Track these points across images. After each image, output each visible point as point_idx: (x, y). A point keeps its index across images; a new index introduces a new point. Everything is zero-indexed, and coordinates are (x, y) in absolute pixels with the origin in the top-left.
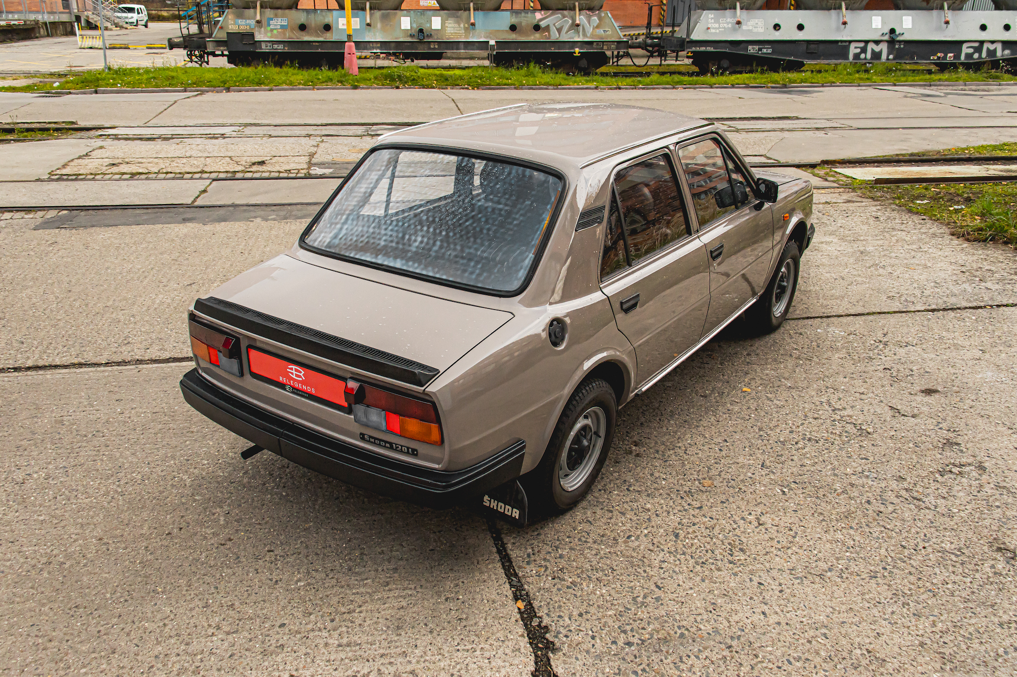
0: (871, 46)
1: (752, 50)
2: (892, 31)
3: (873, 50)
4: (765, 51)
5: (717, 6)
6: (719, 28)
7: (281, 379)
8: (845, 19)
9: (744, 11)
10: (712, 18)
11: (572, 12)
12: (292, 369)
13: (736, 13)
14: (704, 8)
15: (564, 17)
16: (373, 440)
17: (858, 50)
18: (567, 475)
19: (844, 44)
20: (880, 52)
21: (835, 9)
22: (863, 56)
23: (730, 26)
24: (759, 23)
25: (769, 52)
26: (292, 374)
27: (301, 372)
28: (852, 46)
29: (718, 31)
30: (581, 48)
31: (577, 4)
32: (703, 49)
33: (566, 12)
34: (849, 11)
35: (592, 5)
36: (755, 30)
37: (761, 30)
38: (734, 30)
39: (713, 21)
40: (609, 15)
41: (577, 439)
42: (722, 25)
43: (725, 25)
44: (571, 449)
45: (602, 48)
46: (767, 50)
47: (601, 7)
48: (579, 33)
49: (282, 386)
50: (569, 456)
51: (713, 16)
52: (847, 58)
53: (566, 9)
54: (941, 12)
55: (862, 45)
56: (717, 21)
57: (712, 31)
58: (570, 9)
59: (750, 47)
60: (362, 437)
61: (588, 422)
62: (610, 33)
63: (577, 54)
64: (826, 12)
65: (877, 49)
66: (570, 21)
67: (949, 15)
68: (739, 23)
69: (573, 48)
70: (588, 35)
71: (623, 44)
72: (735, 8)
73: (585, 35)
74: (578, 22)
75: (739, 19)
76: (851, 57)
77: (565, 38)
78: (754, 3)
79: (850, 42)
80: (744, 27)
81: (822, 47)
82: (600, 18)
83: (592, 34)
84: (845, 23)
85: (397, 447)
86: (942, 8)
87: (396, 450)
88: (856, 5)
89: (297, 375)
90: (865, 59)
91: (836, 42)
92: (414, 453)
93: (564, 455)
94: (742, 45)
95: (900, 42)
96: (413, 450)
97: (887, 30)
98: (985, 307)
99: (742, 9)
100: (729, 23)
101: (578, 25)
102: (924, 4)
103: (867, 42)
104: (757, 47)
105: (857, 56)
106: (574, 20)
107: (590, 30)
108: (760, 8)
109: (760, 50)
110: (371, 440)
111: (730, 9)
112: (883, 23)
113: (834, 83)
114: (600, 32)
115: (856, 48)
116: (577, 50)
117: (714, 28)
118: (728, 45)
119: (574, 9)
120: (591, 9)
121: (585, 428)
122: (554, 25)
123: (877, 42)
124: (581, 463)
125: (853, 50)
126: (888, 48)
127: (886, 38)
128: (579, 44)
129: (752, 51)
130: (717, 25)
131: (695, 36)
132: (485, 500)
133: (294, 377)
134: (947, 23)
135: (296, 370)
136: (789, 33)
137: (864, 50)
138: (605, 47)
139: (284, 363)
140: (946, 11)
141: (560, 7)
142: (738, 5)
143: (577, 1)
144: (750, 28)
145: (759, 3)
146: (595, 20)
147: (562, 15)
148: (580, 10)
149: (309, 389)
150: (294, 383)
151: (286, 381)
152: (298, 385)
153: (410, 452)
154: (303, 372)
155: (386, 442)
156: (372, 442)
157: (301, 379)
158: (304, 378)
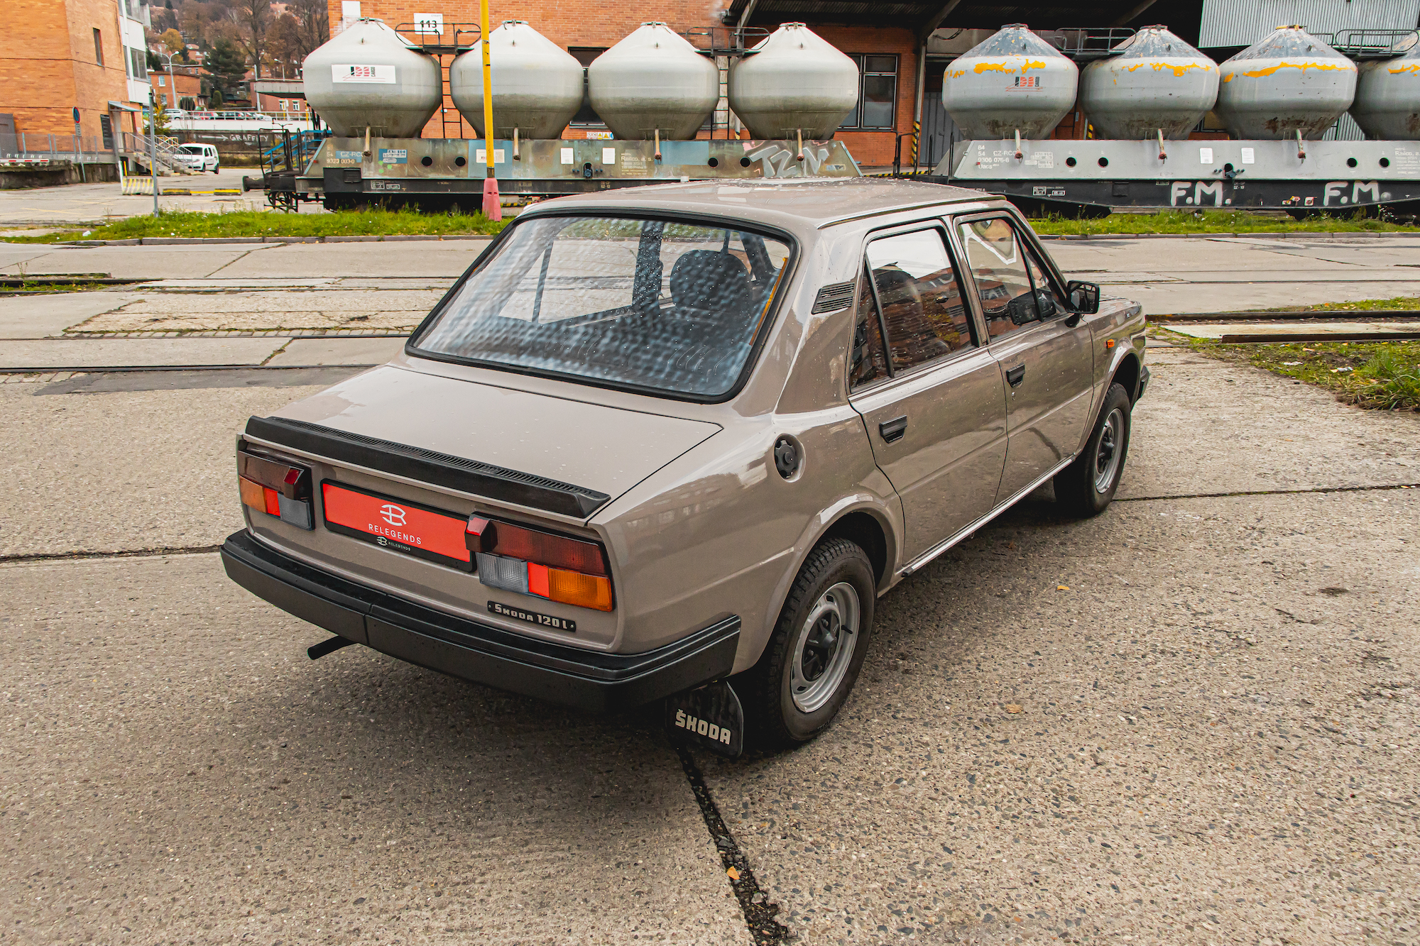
0: (1199, 188)
1: (1038, 192)
2: (1228, 167)
3: (1203, 193)
4: (1056, 193)
5: (989, 134)
6: (993, 163)
7: (371, 528)
8: (1164, 152)
9: (1026, 141)
10: (982, 151)
11: (793, 143)
12: (387, 510)
13: (1014, 143)
14: (971, 137)
15: (782, 148)
16: (506, 612)
17: (1183, 193)
18: (802, 689)
19: (1163, 184)
20: (1213, 195)
21: (1149, 138)
22: (1189, 200)
23: (1007, 160)
24: (1047, 157)
25: (1061, 194)
26: (388, 517)
28: (1175, 186)
29: (991, 167)
31: (799, 131)
33: (784, 142)
34: (1168, 142)
35: (820, 132)
36: (1041, 166)
37: (1050, 166)
38: (1012, 165)
39: (984, 154)
40: (844, 146)
41: (818, 630)
42: (996, 160)
43: (1001, 159)
44: (808, 646)
46: (1059, 193)
47: (832, 137)
48: (802, 168)
49: (371, 538)
50: (806, 656)
51: (983, 148)
52: (1168, 203)
53: (783, 138)
54: (1294, 143)
55: (1188, 185)
56: (989, 155)
57: (984, 167)
58: (790, 138)
59: (1035, 189)
60: (491, 608)
61: (834, 606)
62: (844, 169)
64: (1138, 142)
65: (1209, 190)
66: (791, 154)
67: (1305, 146)
68: (1019, 156)
70: (815, 172)
72: (1013, 137)
73: (810, 171)
74: (800, 154)
75: (1020, 151)
76: (1173, 201)
77: (783, 175)
78: (1039, 131)
79: (1172, 181)
80: (1027, 162)
81: (1133, 187)
82: (831, 151)
83: (820, 171)
84: (1163, 157)
85: (543, 620)
86: (1294, 137)
87: (542, 624)
88: (1177, 134)
89: (395, 520)
90: (1193, 204)
91: (1153, 181)
92: (571, 627)
93: (798, 654)
94: (1025, 186)
95: (1239, 181)
96: (569, 622)
97: (1221, 166)
99: (1022, 138)
100: (1006, 156)
101: (801, 159)
102: (1270, 132)
103: (1194, 182)
104: (1045, 189)
105: (1181, 201)
106: (795, 152)
107: (817, 166)
108: (1047, 138)
109: (1049, 191)
111: (1007, 138)
112: (1215, 156)
113: (1152, 232)
114: (832, 168)
115: (1180, 189)
117: (986, 164)
118: (1005, 185)
119: (795, 138)
120: (818, 138)
121: (828, 615)
122: (769, 158)
123: (1208, 182)
124: (823, 671)
125: (1176, 192)
126: (1223, 189)
127: (1221, 176)
129: (1038, 194)
130: (989, 160)
131: (960, 174)
132: (678, 717)
133: (390, 522)
134: (1302, 156)
135: (394, 511)
136: (1087, 170)
137: (1191, 192)
139: (377, 500)
140: (1301, 141)
141: (776, 135)
142: (1017, 133)
143: (800, 127)
144: (1035, 163)
145: (1046, 130)
146: (824, 151)
147: (779, 145)
148: (803, 139)
149: (412, 539)
150: (390, 534)
151: (379, 530)
152: (396, 535)
153: (565, 627)
154: (404, 513)
155: (527, 613)
156: (506, 615)
157: (401, 524)
158: (405, 523)
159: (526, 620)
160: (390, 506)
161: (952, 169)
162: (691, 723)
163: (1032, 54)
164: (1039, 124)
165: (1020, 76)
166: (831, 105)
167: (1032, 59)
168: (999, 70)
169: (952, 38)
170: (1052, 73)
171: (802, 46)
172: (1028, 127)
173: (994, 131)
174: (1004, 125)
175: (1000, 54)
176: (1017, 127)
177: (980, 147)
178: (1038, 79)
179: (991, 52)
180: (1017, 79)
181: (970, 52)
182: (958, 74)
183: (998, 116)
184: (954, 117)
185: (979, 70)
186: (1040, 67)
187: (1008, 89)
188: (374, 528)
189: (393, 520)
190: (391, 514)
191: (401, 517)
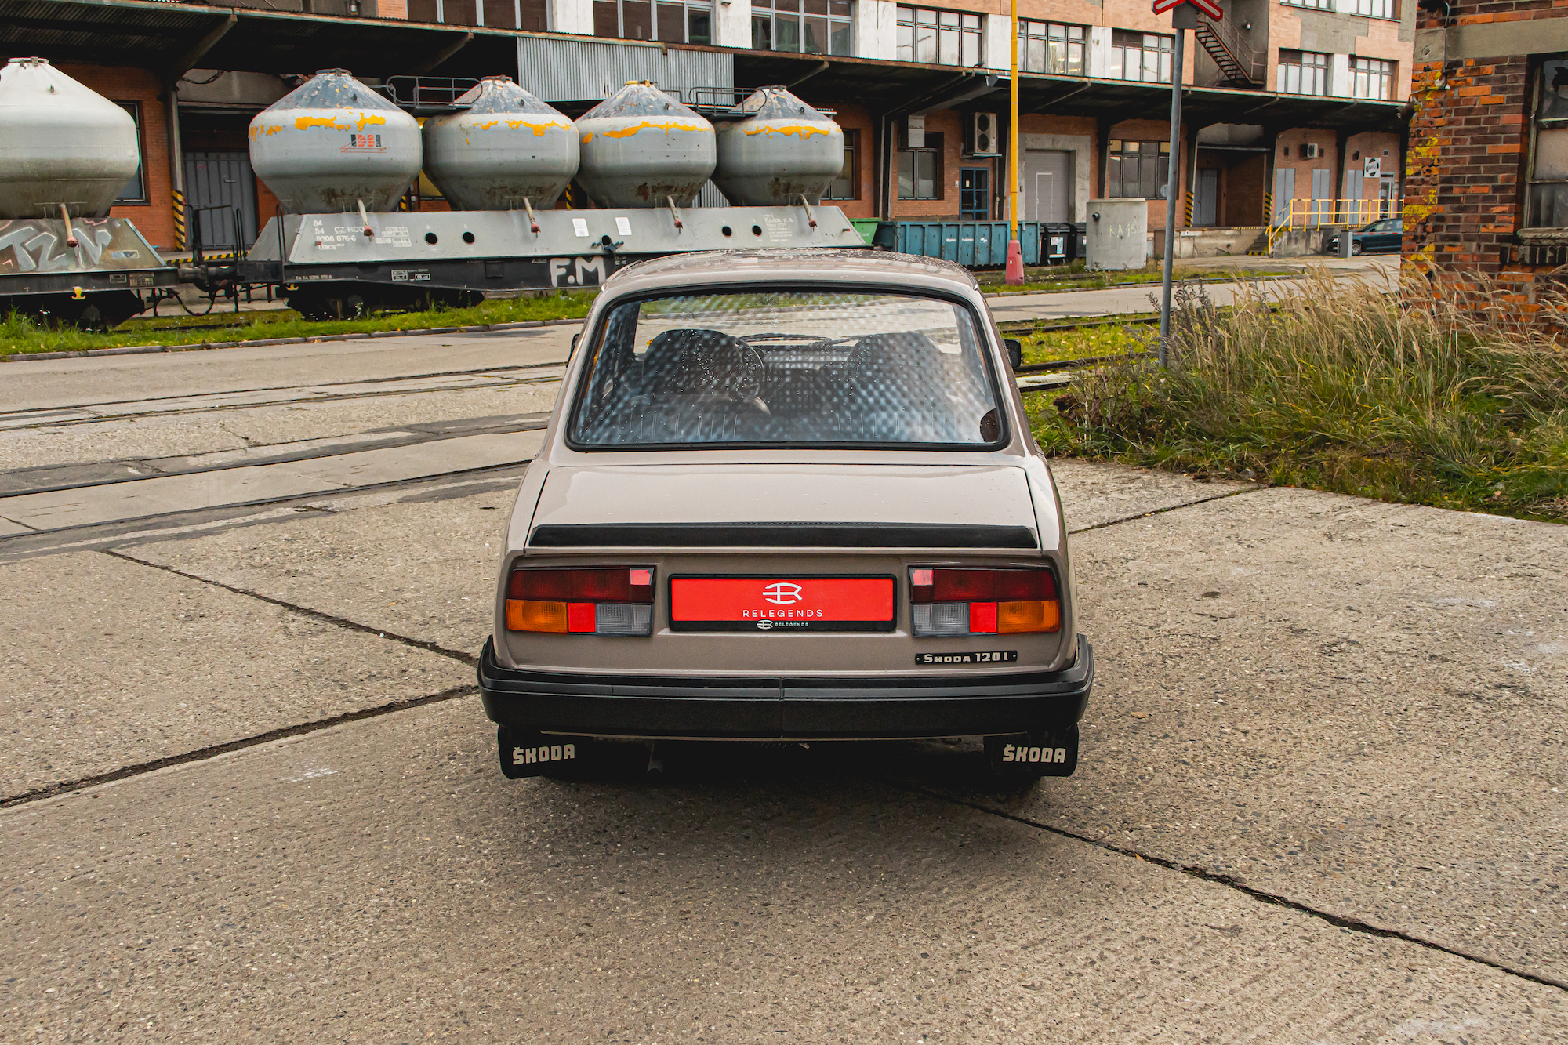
0: (580, 264)
1: (398, 276)
2: (606, 240)
3: (584, 270)
4: (419, 277)
5: (323, 206)
6: (336, 242)
8: (535, 224)
9: (371, 213)
10: (320, 227)
11: (56, 222)
12: (772, 590)
13: (361, 217)
14: (302, 210)
15: (41, 230)
16: (940, 660)
17: (563, 271)
19: (540, 262)
20: (596, 272)
21: (515, 208)
22: (571, 279)
23: (353, 238)
24: (401, 233)
25: (426, 278)
27: (794, 589)
28: (553, 264)
29: (334, 248)
30: (84, 286)
31: (63, 206)
32: (314, 278)
33: (43, 222)
34: (537, 212)
35: (93, 208)
36: (397, 244)
37: (408, 244)
38: (360, 244)
39: (322, 231)
40: (131, 225)
42: (339, 238)
43: (345, 237)
45: (128, 284)
46: (422, 277)
47: (107, 213)
48: (76, 258)
49: (751, 626)
51: (320, 223)
52: (548, 283)
53: (42, 217)
54: (668, 211)
55: (567, 262)
56: (329, 232)
57: (327, 247)
58: (50, 216)
59: (394, 273)
60: (920, 660)
62: (137, 256)
63: (79, 297)
64: (502, 214)
65: (590, 267)
66: (56, 238)
67: (679, 214)
68: (368, 233)
69: (69, 286)
70: (97, 262)
71: (166, 276)
72: (356, 209)
73: (88, 260)
74: (71, 238)
75: (368, 227)
76: (554, 281)
77: (48, 267)
78: (386, 202)
79: (549, 258)
80: (378, 240)
81: (508, 267)
82: (113, 231)
83: (103, 260)
84: (535, 230)
85: (982, 658)
86: (666, 204)
88: (545, 203)
90: (576, 283)
91: (529, 259)
92: (1012, 657)
94: (381, 270)
95: (621, 255)
96: (1010, 653)
97: (598, 240)
98: (1144, 515)
99: (367, 210)
100: (349, 234)
101: (73, 245)
102: (641, 199)
103: (573, 258)
104: (405, 272)
105: (562, 280)
106: (62, 236)
107: (97, 253)
108: (397, 208)
109: (411, 275)
110: (936, 660)
111: (348, 211)
112: (590, 228)
114: (120, 255)
115: (559, 267)
116: (78, 290)
117: (328, 243)
118: (357, 270)
119: (58, 215)
120: (89, 215)
122: (23, 245)
123: (588, 258)
125: (556, 271)
126: (605, 265)
127: (600, 250)
128: (81, 278)
129: (398, 279)
130: (331, 239)
131: (296, 257)
132: (1006, 753)
133: (778, 601)
134: (679, 225)
135: (783, 589)
136: (450, 248)
137: (571, 270)
138: (133, 282)
139: (756, 583)
140: (674, 209)
141: (28, 212)
142: (361, 204)
143: (63, 200)
144: (389, 241)
145: (393, 201)
146: (104, 234)
147: (35, 226)
148: (71, 218)
149: (810, 614)
150: (776, 614)
151: (759, 614)
152: (786, 614)
153: (1006, 658)
154: (799, 588)
155: (962, 655)
156: (938, 663)
157: (793, 601)
158: (800, 598)
159: (962, 662)
160: (778, 585)
161: (285, 251)
162: (1022, 754)
163: (365, 106)
164: (386, 192)
165: (357, 134)
166: (106, 170)
167: (369, 113)
168: (329, 126)
169: (208, 82)
170: (394, 130)
171: (52, 90)
172: (373, 197)
173: (329, 203)
174: (343, 194)
175: (324, 106)
176: (360, 196)
177: (315, 223)
178: (378, 137)
179: (312, 103)
180: (353, 137)
181: (282, 102)
182: (272, 131)
183: (336, 184)
184: (269, 184)
185: (302, 125)
186: (377, 124)
187: (344, 149)
188: (750, 614)
189: (783, 598)
190: (779, 593)
191: (795, 593)
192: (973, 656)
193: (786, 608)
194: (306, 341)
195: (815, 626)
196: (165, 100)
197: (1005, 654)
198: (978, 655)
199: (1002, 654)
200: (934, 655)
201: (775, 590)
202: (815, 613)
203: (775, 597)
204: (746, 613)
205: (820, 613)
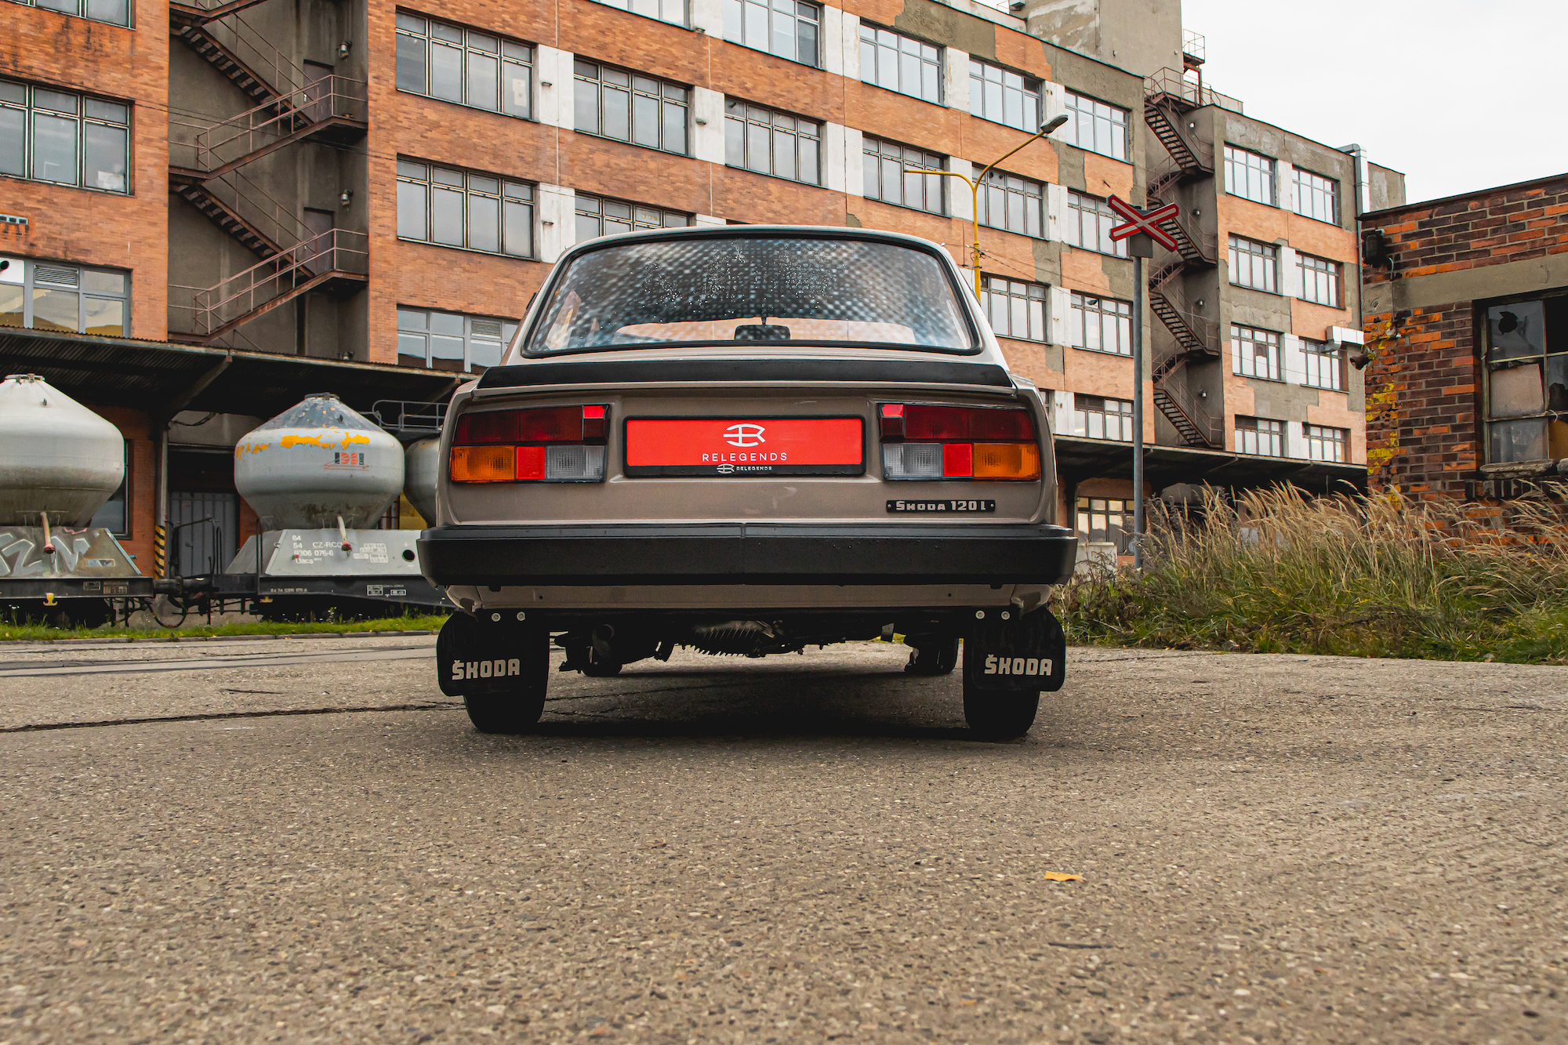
1: (373, 591)
4: (395, 593)
5: (304, 522)
6: (313, 557)
9: (351, 529)
10: (298, 542)
11: (35, 530)
12: (733, 432)
13: (339, 533)
14: (279, 527)
15: (19, 536)
16: (913, 507)
23: (331, 553)
24: (379, 549)
25: (402, 594)
27: (756, 431)
29: (311, 562)
30: (56, 592)
31: (44, 514)
32: (290, 591)
33: (22, 530)
35: (73, 518)
36: (374, 560)
37: (385, 560)
38: (337, 559)
39: (301, 545)
40: (110, 535)
42: (317, 553)
43: (323, 552)
45: (101, 592)
46: (398, 592)
47: (91, 521)
48: (51, 564)
49: (708, 471)
51: (299, 538)
53: (22, 524)
56: (307, 547)
57: (304, 561)
58: (30, 524)
59: (370, 588)
60: (891, 508)
62: (113, 564)
63: (50, 603)
66: (33, 545)
68: (347, 548)
69: (42, 592)
70: (72, 569)
71: (140, 586)
72: (336, 525)
73: (63, 567)
74: (49, 545)
75: (346, 542)
77: (22, 572)
78: (366, 519)
80: (356, 556)
82: (92, 540)
83: (79, 567)
85: (958, 506)
87: (957, 511)
92: (990, 507)
94: (357, 584)
96: (988, 503)
99: (347, 526)
100: (328, 549)
101: (50, 551)
104: (381, 587)
106: (40, 543)
107: (73, 560)
108: (378, 526)
109: (387, 591)
110: (909, 507)
111: (327, 526)
114: (96, 563)
116: (50, 596)
117: (305, 558)
118: (332, 584)
119: (39, 523)
120: (69, 524)
128: (54, 584)
129: (374, 594)
130: (308, 553)
131: (273, 570)
132: (988, 664)
133: (740, 444)
135: (745, 430)
138: (107, 591)
141: (9, 519)
142: (341, 520)
143: (45, 509)
144: (366, 557)
145: (373, 519)
146: (83, 543)
147: (14, 533)
148: (51, 526)
149: (773, 457)
150: (737, 457)
151: (719, 458)
152: (749, 457)
153: (983, 508)
154: (762, 429)
155: (937, 503)
156: (911, 511)
157: (756, 444)
158: (763, 440)
159: (936, 511)
160: (740, 426)
161: (262, 564)
162: (1004, 666)
163: (352, 427)
164: (366, 509)
165: (341, 452)
166: (91, 479)
167: (353, 433)
168: (312, 445)
169: (200, 423)
170: (377, 450)
171: (45, 403)
172: (354, 514)
173: (309, 519)
174: (324, 510)
175: (310, 425)
176: (340, 513)
177: (294, 538)
178: (362, 456)
179: (299, 423)
180: (337, 455)
181: (270, 423)
182: (259, 448)
183: (318, 501)
184: (252, 502)
185: (288, 444)
186: (364, 444)
187: (326, 466)
188: (710, 458)
189: (745, 440)
190: (740, 435)
191: (758, 435)
192: (948, 504)
193: (748, 451)
194: (276, 638)
195: (779, 471)
196: (156, 440)
197: (983, 503)
198: (954, 503)
199: (979, 503)
200: (907, 502)
201: (736, 431)
202: (779, 456)
203: (736, 439)
204: (705, 457)
205: (784, 457)
